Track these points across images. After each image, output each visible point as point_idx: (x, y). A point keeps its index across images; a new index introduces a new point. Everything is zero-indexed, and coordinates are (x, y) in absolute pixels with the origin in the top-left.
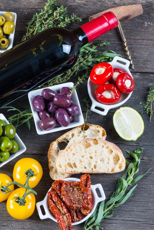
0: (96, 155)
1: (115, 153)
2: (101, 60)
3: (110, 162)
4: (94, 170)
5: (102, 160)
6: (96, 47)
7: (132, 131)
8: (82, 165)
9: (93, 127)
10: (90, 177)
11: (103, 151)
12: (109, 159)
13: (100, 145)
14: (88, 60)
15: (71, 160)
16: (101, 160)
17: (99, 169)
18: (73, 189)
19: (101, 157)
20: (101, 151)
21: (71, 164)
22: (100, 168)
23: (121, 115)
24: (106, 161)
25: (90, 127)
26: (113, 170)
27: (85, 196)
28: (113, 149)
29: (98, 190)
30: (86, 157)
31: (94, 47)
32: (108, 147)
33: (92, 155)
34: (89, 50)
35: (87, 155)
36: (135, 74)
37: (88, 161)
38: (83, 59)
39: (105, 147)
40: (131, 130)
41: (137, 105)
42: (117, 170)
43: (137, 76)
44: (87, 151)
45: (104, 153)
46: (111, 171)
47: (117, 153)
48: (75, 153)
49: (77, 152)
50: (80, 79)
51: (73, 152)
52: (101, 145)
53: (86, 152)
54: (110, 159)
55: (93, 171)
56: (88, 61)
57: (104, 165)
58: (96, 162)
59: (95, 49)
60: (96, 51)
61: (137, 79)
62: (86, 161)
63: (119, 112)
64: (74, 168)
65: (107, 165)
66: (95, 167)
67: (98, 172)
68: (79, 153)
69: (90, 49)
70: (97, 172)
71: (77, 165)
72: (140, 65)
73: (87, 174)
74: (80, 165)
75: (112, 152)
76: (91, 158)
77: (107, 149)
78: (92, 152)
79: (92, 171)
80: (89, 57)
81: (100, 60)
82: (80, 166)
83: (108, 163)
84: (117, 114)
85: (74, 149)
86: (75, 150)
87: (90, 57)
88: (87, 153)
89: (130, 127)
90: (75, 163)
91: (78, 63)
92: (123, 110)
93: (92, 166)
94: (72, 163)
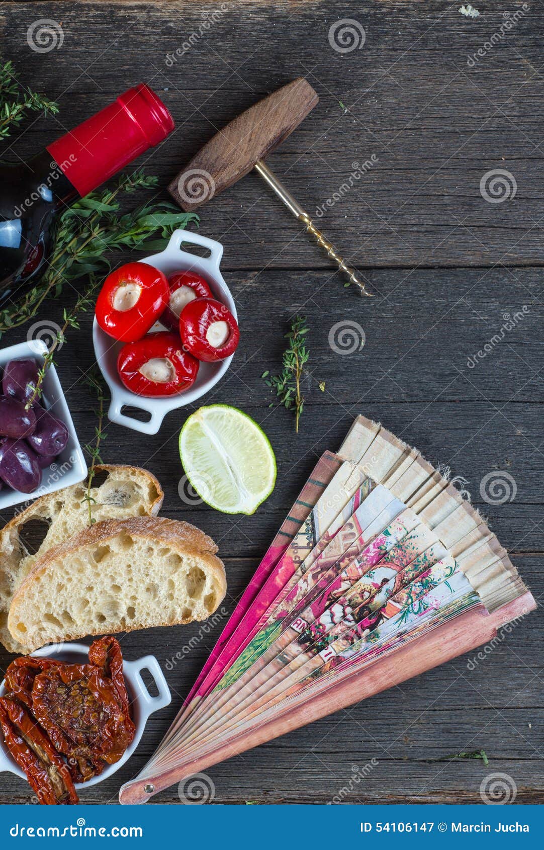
0: (130, 580)
1: (189, 564)
2: (135, 238)
3: (176, 594)
4: (128, 621)
5: (152, 589)
6: (113, 197)
7: (238, 485)
8: (89, 612)
9: (119, 476)
10: (116, 643)
11: (150, 564)
12: (172, 584)
13: (140, 549)
14: (91, 242)
15: (53, 603)
16: (148, 590)
17: (145, 617)
18: (69, 690)
19: (147, 581)
20: (145, 564)
21: (55, 615)
22: (148, 614)
23: (202, 435)
24: (163, 591)
25: (111, 476)
26: (187, 614)
27: (105, 712)
28: (181, 555)
29: (146, 675)
30: (99, 590)
31: (110, 196)
32: (166, 551)
33: (119, 581)
34: (93, 207)
35: (102, 583)
36: (246, 277)
37: (109, 600)
38: (75, 240)
39: (156, 551)
40: (236, 481)
41: (256, 382)
42: (200, 613)
43: (249, 283)
44: (100, 572)
45: (154, 571)
46: (180, 619)
47: (197, 563)
48: (65, 582)
49: (70, 580)
50: (67, 317)
51: (56, 581)
52: (144, 548)
53: (98, 575)
54: (176, 584)
55: (125, 627)
56: (90, 247)
57: (159, 602)
58: (134, 598)
59: (112, 201)
60: (115, 207)
61: (251, 292)
62: (101, 600)
63: (197, 425)
64: (66, 625)
65: (169, 603)
66: (131, 612)
67: (141, 626)
68: (75, 581)
69: (96, 203)
70: (140, 628)
71: (74, 615)
72: (257, 246)
73: (110, 636)
74: (82, 615)
75: (179, 559)
76: (117, 588)
77: (164, 558)
78: (118, 572)
79: (122, 628)
80: (95, 234)
81: (132, 240)
82: (83, 618)
83: (171, 596)
84: (190, 430)
85: (59, 573)
86: (64, 575)
87: (97, 232)
88: (102, 575)
89: (233, 471)
90: (68, 610)
91: (60, 256)
92: (209, 417)
93: (123, 611)
94: (57, 612)
